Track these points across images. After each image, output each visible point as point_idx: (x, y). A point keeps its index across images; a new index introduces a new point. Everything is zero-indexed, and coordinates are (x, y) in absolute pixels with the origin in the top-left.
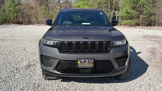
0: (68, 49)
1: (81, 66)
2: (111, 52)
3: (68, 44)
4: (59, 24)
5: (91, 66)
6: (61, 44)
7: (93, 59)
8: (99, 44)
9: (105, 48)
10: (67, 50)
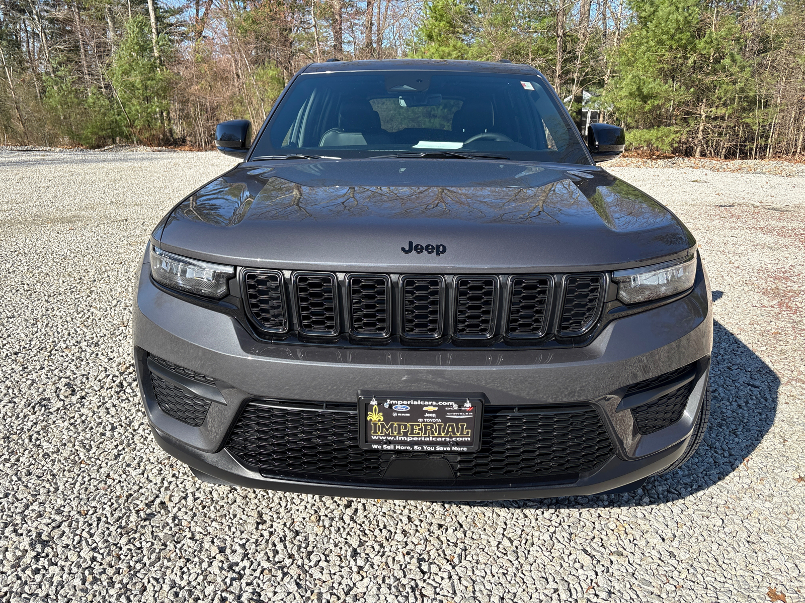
0: (306, 322)
1: (389, 443)
2: (601, 343)
3: (303, 290)
4: (300, 145)
5: (457, 444)
6: (251, 287)
7: (470, 396)
8: (517, 293)
9: (563, 319)
10: (297, 327)
